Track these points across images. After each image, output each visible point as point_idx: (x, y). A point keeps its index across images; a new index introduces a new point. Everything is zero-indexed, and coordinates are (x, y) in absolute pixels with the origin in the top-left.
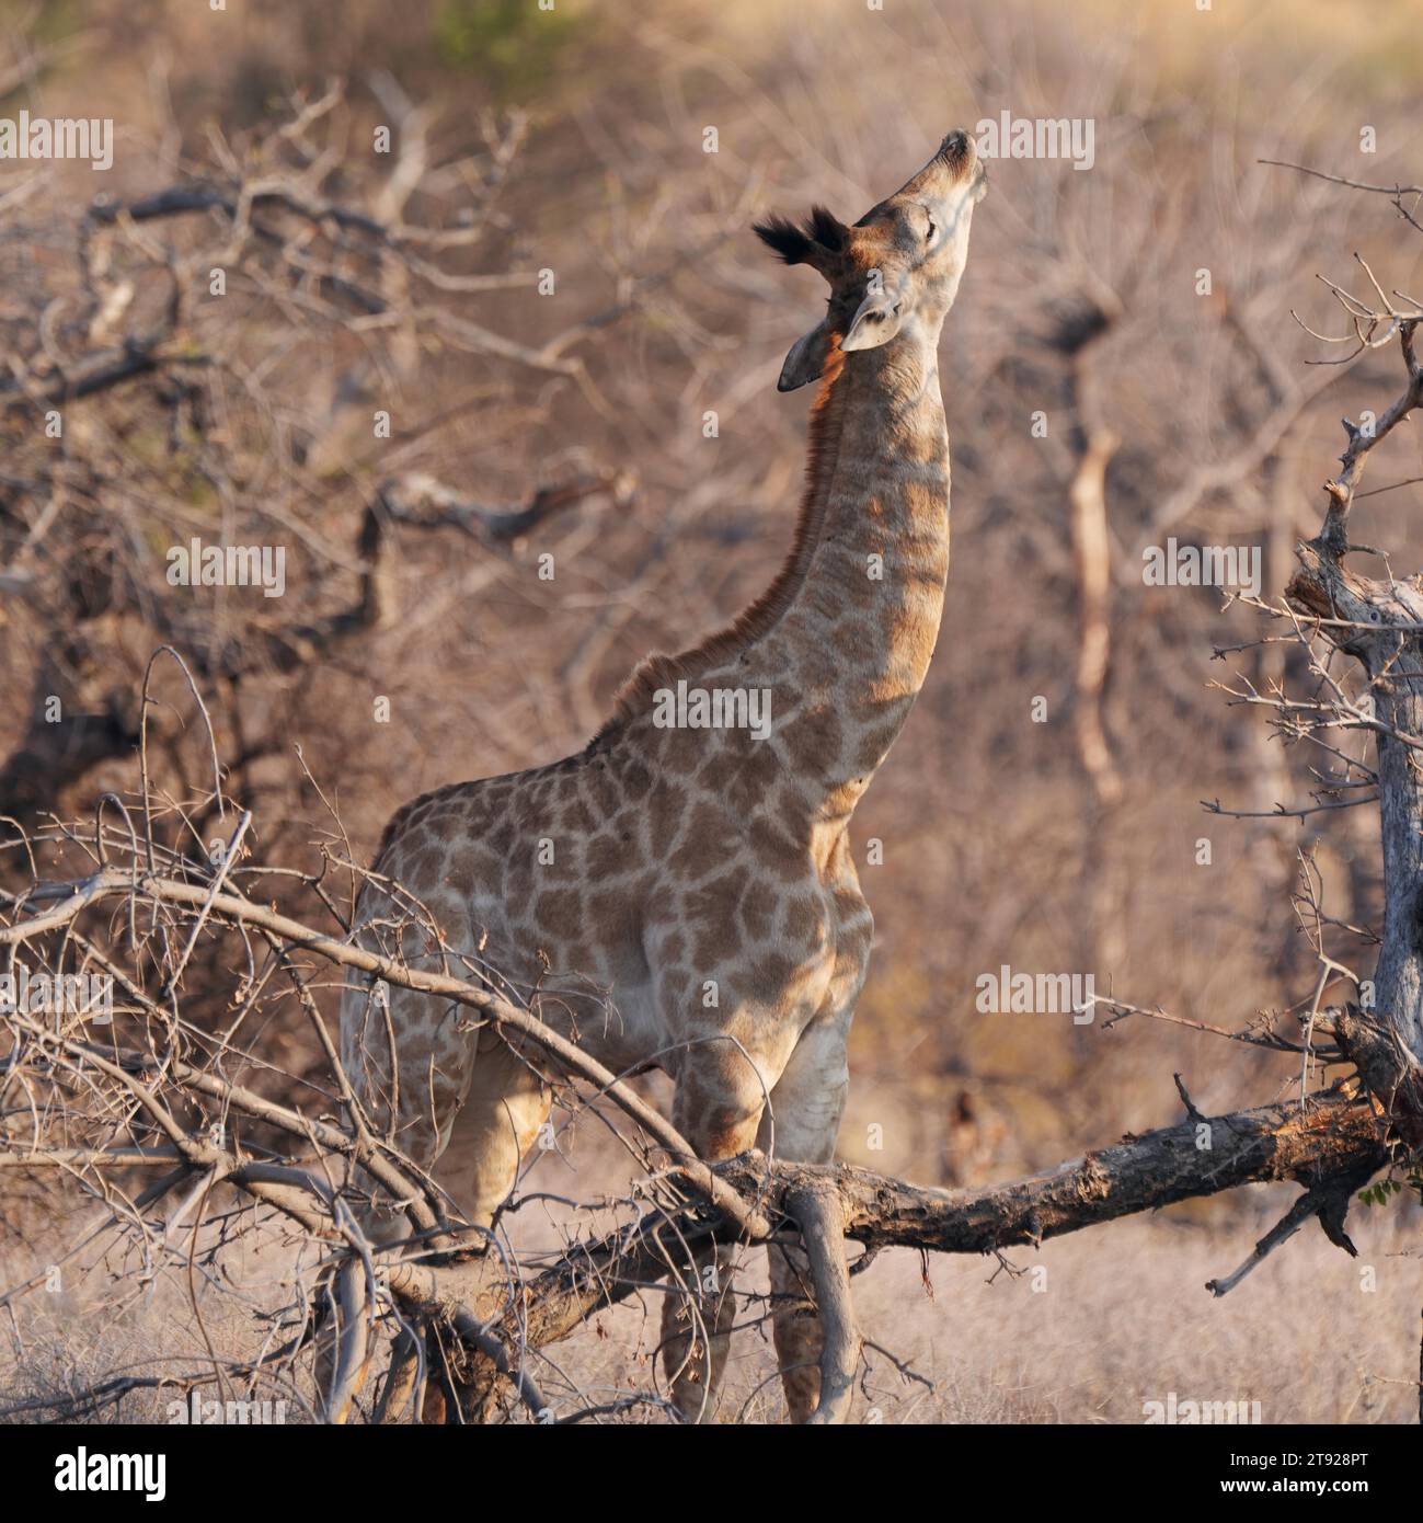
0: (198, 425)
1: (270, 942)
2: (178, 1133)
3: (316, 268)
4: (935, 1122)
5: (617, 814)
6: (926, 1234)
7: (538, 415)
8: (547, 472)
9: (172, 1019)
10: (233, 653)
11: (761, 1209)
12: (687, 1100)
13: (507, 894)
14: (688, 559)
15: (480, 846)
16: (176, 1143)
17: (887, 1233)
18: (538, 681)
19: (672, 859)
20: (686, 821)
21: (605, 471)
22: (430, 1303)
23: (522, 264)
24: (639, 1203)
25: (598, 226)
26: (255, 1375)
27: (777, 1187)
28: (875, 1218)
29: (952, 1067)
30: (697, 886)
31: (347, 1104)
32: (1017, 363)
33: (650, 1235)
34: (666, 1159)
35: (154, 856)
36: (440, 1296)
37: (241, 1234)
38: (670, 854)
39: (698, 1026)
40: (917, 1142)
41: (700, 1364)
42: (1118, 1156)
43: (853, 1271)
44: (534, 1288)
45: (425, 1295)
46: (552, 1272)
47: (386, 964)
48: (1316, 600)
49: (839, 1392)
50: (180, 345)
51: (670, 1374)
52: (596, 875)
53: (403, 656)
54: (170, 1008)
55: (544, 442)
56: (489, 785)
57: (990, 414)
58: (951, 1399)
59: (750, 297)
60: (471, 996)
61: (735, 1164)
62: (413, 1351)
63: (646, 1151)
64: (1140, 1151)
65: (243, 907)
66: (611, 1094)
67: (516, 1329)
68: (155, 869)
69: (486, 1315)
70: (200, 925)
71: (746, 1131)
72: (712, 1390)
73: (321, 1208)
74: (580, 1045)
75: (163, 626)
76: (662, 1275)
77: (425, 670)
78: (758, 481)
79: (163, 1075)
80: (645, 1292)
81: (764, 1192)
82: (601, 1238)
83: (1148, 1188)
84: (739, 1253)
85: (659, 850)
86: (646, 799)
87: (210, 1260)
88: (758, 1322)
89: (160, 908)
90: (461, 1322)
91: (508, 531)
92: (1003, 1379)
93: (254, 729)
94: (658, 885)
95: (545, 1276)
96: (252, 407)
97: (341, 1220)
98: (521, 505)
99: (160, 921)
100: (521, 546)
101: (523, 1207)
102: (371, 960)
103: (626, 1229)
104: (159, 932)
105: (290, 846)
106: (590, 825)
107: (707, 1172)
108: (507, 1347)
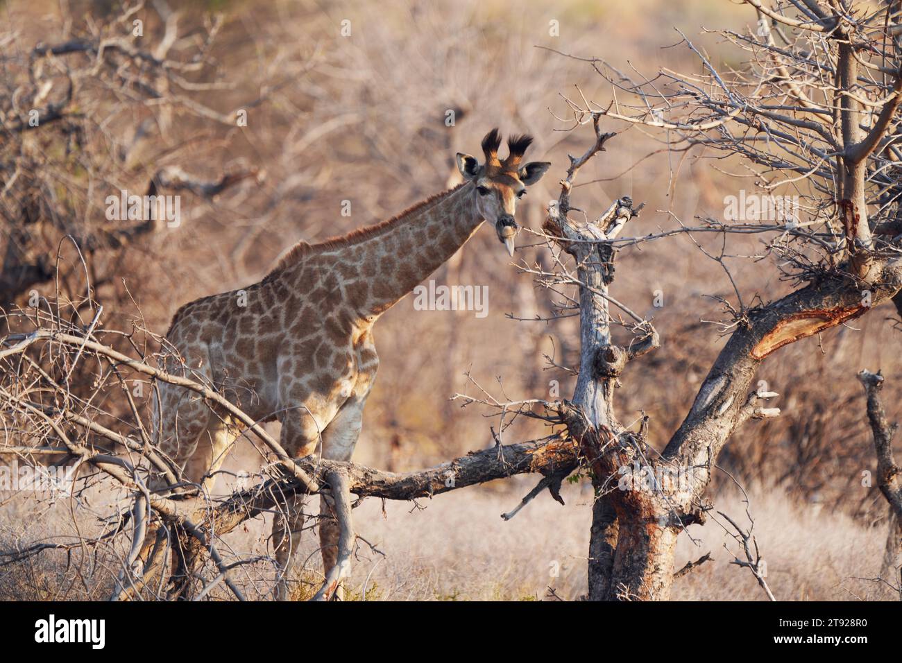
0: (79, 143)
1: (109, 361)
2: (67, 441)
3: (131, 78)
4: (384, 447)
5: (273, 307)
6: (384, 491)
7: (225, 143)
8: (230, 168)
9: (66, 393)
10: (92, 240)
11: (315, 479)
12: (286, 431)
13: (224, 340)
14: (285, 207)
15: (215, 323)
16: (67, 445)
17: (368, 491)
18: (222, 257)
19: (292, 329)
20: (300, 313)
21: (253, 168)
22: (174, 516)
23: (220, 79)
24: (263, 476)
25: (252, 64)
26: (98, 544)
27: (322, 470)
28: (363, 484)
29: (392, 423)
30: (299, 342)
31: (140, 431)
32: (428, 130)
33: (267, 489)
34: (276, 457)
35: (60, 324)
36: (178, 513)
37: (93, 484)
38: (291, 326)
39: (293, 401)
40: (377, 455)
41: (287, 544)
42: (466, 461)
43: (353, 506)
44: (217, 510)
45: (171, 512)
46: (225, 504)
47: (159, 372)
48: (556, 230)
49: (345, 557)
50: (72, 108)
51: (275, 547)
52: (261, 333)
53: (165, 244)
54: (66, 389)
55: (227, 155)
56: (218, 297)
57: (415, 150)
58: (391, 561)
59: (314, 98)
60: (194, 387)
61: (304, 460)
62: (166, 536)
63: (267, 454)
64: (476, 459)
65: (98, 346)
66: (253, 430)
67: (210, 528)
68: (61, 329)
69: (197, 521)
70: (80, 353)
71: (311, 447)
72: (292, 554)
73: (128, 474)
74: (241, 409)
75: (62, 228)
76: (272, 506)
77: (173, 251)
78: (317, 175)
79: (61, 416)
80: (265, 513)
81: (317, 473)
82: (247, 490)
83: (478, 474)
84: (306, 498)
85: (287, 325)
86: (285, 303)
87: (79, 495)
88: (312, 527)
89: (62, 346)
90: (186, 524)
91: (211, 192)
92: (412, 554)
93: (100, 273)
94: (285, 339)
95: (222, 505)
96: (103, 136)
97: (137, 479)
98: (217, 181)
99: (62, 351)
100: (217, 199)
101: (214, 476)
102: (152, 370)
103: (257, 487)
104: (62, 356)
105: (114, 323)
106: (261, 311)
107: (293, 463)
108: (205, 535)
